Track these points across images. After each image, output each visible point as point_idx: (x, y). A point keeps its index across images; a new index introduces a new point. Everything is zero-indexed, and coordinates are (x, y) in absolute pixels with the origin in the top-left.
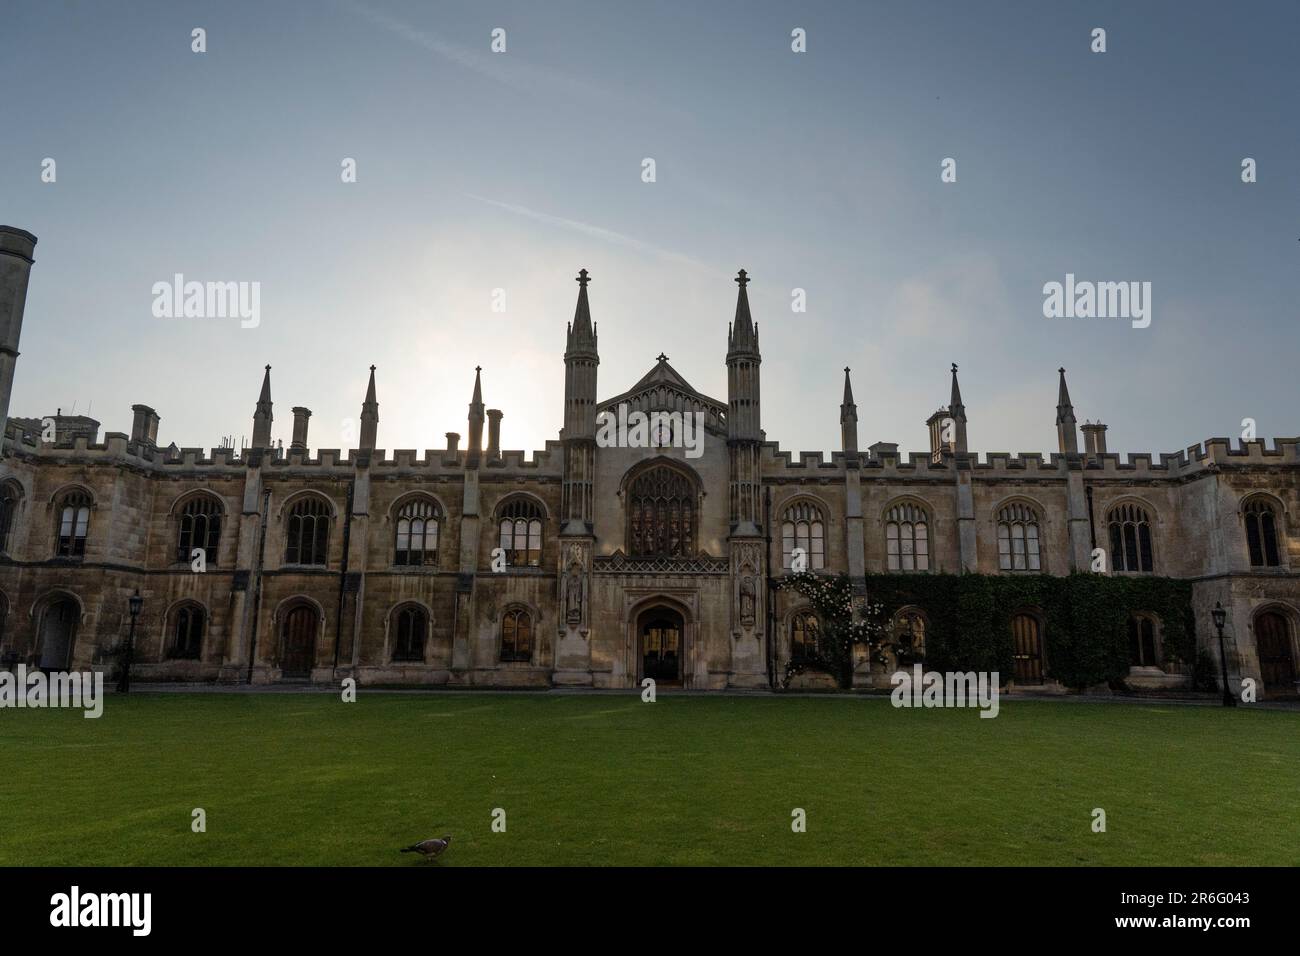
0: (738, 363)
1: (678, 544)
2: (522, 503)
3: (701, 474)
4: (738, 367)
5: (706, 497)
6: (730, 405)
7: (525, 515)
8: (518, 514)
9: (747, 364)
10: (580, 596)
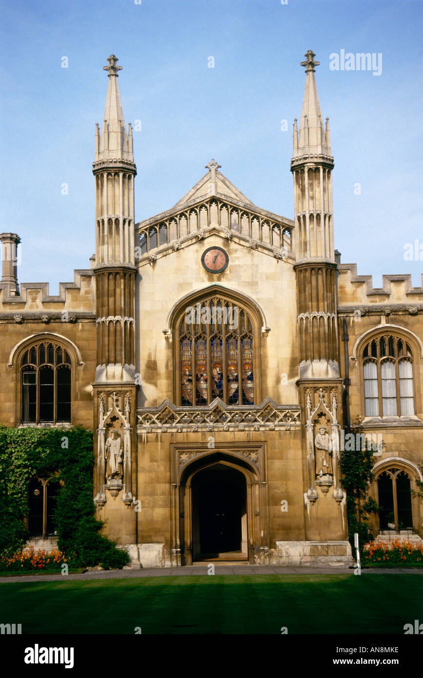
0: (306, 170)
1: (237, 391)
2: (46, 346)
3: (262, 306)
4: (306, 175)
5: (270, 333)
6: (296, 221)
7: (51, 361)
8: (42, 360)
9: (317, 170)
10: (122, 456)
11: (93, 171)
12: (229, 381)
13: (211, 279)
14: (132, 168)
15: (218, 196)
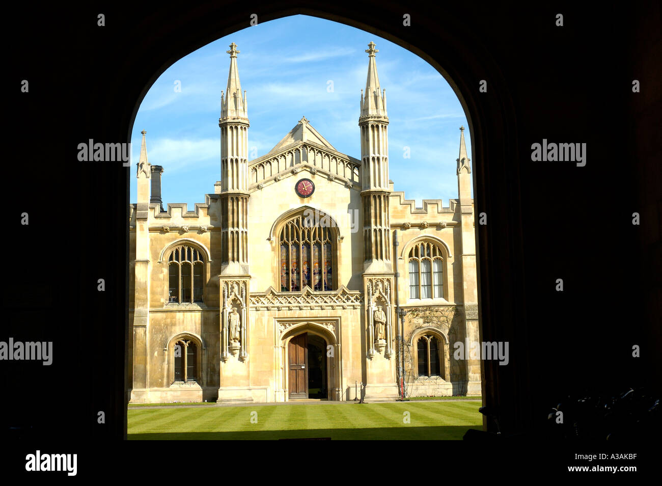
0: (370, 126)
1: (321, 280)
2: (185, 248)
5: (344, 240)
6: (363, 162)
7: (189, 259)
8: (183, 259)
9: (377, 126)
10: (241, 327)
11: (220, 125)
12: (314, 274)
13: (303, 202)
14: (246, 122)
15: (308, 142)
